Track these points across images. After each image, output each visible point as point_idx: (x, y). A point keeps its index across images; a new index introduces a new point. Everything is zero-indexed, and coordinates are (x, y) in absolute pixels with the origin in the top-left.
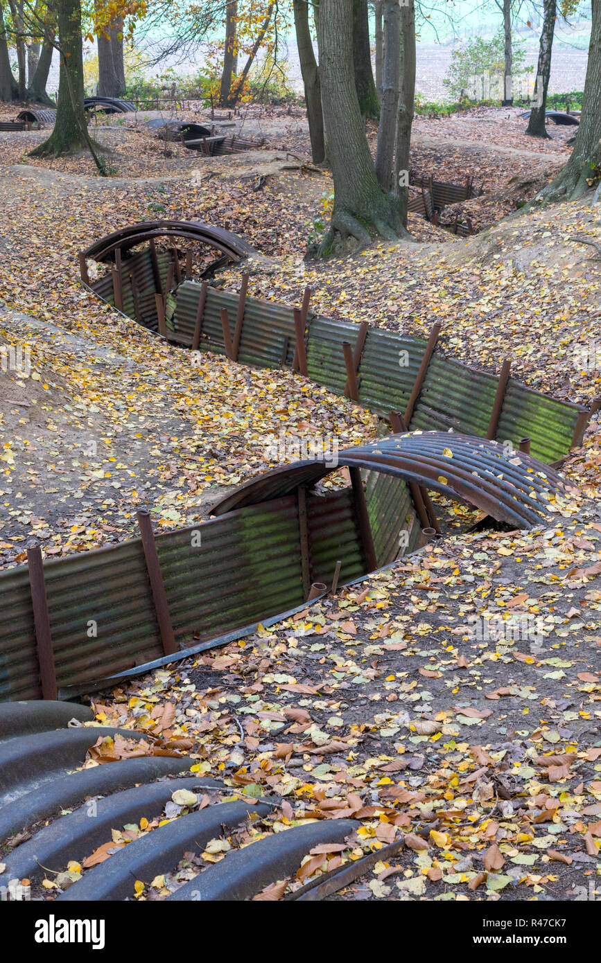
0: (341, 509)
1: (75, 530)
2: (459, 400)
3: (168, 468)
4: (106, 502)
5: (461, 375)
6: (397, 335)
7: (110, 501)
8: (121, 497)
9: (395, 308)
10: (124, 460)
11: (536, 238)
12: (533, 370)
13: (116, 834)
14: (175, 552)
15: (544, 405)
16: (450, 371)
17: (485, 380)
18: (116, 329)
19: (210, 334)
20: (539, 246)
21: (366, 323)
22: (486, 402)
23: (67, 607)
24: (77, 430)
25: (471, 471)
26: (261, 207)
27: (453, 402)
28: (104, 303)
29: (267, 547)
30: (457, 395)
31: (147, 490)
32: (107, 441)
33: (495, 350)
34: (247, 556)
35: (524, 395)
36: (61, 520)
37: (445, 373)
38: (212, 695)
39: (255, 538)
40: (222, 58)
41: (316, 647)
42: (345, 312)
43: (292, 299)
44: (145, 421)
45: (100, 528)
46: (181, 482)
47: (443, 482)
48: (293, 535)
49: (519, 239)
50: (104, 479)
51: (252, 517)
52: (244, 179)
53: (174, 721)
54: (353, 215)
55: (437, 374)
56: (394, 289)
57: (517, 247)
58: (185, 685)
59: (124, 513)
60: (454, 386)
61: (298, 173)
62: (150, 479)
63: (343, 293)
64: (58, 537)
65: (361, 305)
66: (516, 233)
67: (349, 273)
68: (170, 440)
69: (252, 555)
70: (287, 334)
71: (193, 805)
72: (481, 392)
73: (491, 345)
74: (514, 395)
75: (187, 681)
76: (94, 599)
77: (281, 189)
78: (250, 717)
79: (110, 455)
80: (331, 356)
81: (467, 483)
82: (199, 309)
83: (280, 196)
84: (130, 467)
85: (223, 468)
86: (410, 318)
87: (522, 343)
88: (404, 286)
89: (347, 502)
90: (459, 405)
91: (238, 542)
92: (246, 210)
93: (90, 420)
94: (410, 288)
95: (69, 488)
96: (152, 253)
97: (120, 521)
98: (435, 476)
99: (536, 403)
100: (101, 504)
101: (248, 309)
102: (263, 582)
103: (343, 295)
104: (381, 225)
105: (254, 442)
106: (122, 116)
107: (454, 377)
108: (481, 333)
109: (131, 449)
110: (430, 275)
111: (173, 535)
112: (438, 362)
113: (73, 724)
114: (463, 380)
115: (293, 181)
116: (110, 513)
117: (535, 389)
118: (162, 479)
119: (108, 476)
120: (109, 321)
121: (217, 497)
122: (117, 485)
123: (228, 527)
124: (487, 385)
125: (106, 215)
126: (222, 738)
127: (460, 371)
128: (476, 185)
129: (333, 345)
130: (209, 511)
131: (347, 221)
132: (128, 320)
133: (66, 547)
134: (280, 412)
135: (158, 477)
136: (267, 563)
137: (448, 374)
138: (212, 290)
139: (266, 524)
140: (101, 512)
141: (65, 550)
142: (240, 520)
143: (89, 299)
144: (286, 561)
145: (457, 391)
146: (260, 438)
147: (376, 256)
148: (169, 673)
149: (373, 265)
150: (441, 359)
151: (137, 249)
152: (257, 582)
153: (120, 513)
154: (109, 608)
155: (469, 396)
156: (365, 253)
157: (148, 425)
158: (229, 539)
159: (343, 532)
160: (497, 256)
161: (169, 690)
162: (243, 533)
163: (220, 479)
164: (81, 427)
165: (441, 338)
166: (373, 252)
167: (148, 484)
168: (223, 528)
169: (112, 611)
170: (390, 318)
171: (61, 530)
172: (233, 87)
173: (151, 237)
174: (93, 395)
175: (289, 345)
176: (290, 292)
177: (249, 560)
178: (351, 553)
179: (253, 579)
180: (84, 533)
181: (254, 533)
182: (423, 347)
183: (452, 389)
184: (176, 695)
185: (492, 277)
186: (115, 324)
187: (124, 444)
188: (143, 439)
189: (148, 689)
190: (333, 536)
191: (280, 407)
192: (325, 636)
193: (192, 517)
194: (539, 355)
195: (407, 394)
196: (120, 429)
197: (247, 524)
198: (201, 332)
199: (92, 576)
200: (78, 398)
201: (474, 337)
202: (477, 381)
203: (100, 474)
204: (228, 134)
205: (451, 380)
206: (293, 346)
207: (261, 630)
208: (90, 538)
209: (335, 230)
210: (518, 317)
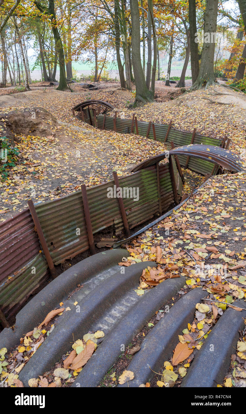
0: (166, 169)
1: (91, 178)
2: (179, 140)
3: (113, 159)
4: (98, 169)
5: (180, 134)
6: (160, 124)
7: (99, 169)
8: (102, 168)
9: (157, 118)
10: (100, 157)
11: (192, 99)
12: (202, 131)
13: (181, 337)
14: (124, 184)
15: (207, 140)
16: (176, 133)
17: (188, 134)
18: (84, 126)
19: (106, 128)
20: (193, 101)
21: (151, 122)
22: (188, 140)
23: (93, 203)
24: (84, 149)
25: (217, 155)
26: (113, 98)
27: (178, 141)
28: (80, 120)
29: (149, 181)
30: (179, 139)
31: (109, 165)
32: (94, 152)
33: (188, 126)
34: (143, 184)
35: (201, 137)
36: (85, 176)
37: (174, 133)
38: (171, 241)
39: (146, 179)
40: (95, 71)
41: (197, 217)
42: (144, 119)
43: (128, 117)
44: (102, 147)
45: (99, 177)
46: (118, 163)
47: (210, 158)
48: (155, 177)
49: (187, 99)
50: (96, 163)
51: (144, 172)
52: (108, 92)
53: (162, 255)
54: (141, 96)
55: (172, 134)
56: (155, 113)
57: (187, 101)
58: (158, 237)
59: (105, 173)
60: (178, 136)
61: (121, 90)
62: (109, 162)
63: (142, 115)
64: (86, 181)
65: (147, 118)
66: (186, 98)
67: (142, 110)
68: (111, 152)
69: (144, 184)
70: (128, 126)
71: (208, 312)
72: (187, 137)
73: (187, 125)
74: (197, 138)
75: (158, 235)
76: (101, 200)
77: (117, 94)
78: (191, 251)
79: (95, 156)
80: (141, 131)
81: (218, 158)
82: (104, 121)
83: (118, 96)
84: (102, 159)
85: (129, 158)
86: (162, 120)
87: (195, 124)
88: (158, 112)
89: (168, 167)
90: (179, 141)
91: (141, 180)
92: (110, 99)
93: (87, 146)
94: (160, 113)
95: (86, 166)
96: (89, 109)
97: (104, 175)
98: (208, 157)
99: (205, 139)
100: (97, 170)
101: (117, 120)
102: (148, 192)
103: (142, 116)
104: (148, 99)
105: (134, 151)
106: (74, 84)
107: (178, 134)
108: (183, 122)
109: (101, 154)
110: (164, 110)
111: (123, 179)
112: (172, 131)
113: (124, 259)
114: (180, 135)
115: (120, 92)
116: (100, 173)
117: (204, 136)
118: (112, 162)
119: (97, 162)
120: (82, 124)
121: (132, 167)
122: (100, 164)
123: (138, 175)
124: (188, 135)
125: (76, 101)
126: (187, 262)
127: (179, 132)
128: (158, 95)
129: (141, 128)
130: (131, 171)
131: (140, 98)
132: (87, 124)
133: (90, 184)
134: (138, 143)
135: (111, 161)
136: (148, 186)
137: (175, 134)
138: (107, 116)
139: (148, 174)
140: (97, 172)
141: (90, 185)
142: (141, 173)
143: (76, 119)
144: (153, 185)
145: (178, 138)
146: (136, 150)
147: (148, 106)
148: (151, 232)
149: (148, 108)
150: (173, 130)
151: (85, 108)
152: (146, 192)
153: (103, 172)
154: (106, 203)
155: (183, 139)
156: (145, 106)
157: (103, 147)
158: (138, 179)
159: (167, 176)
160: (182, 104)
161: (153, 239)
162: (142, 177)
163: (130, 161)
164: (85, 148)
165: (172, 124)
166: (147, 105)
167: (109, 164)
168: (136, 176)
169: (107, 204)
170: (156, 120)
171: (86, 178)
172: (97, 77)
173: (88, 105)
174: (86, 140)
175: (129, 129)
176: (127, 116)
177: (144, 185)
178: (169, 182)
179: (145, 191)
180: (94, 179)
181: (145, 177)
182: (167, 127)
183: (177, 137)
184: (156, 242)
185: (181, 109)
186: (84, 125)
187: (98, 152)
188: (103, 151)
189: (145, 239)
190: (164, 177)
191: (137, 142)
192: (197, 213)
193: (126, 173)
194: (201, 127)
195: (163, 140)
196: (96, 149)
197: (143, 175)
198: (104, 127)
199: (100, 193)
200: (82, 141)
201: (181, 124)
202: (185, 135)
203: (94, 161)
204: (98, 86)
205: (177, 135)
206: (130, 129)
207: (174, 212)
208: (96, 181)
209: (136, 100)
210: (192, 118)
